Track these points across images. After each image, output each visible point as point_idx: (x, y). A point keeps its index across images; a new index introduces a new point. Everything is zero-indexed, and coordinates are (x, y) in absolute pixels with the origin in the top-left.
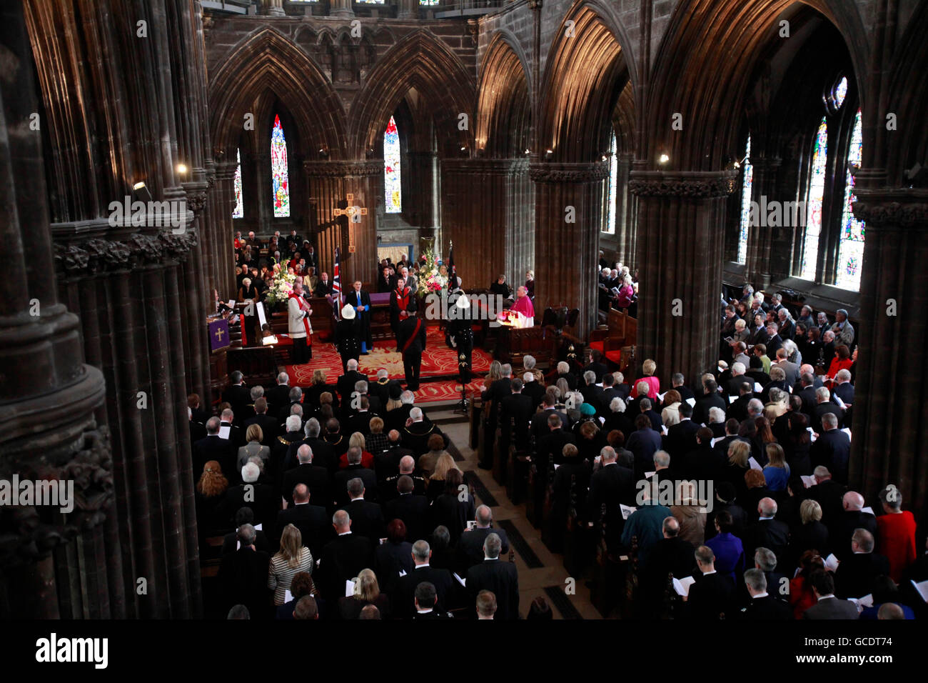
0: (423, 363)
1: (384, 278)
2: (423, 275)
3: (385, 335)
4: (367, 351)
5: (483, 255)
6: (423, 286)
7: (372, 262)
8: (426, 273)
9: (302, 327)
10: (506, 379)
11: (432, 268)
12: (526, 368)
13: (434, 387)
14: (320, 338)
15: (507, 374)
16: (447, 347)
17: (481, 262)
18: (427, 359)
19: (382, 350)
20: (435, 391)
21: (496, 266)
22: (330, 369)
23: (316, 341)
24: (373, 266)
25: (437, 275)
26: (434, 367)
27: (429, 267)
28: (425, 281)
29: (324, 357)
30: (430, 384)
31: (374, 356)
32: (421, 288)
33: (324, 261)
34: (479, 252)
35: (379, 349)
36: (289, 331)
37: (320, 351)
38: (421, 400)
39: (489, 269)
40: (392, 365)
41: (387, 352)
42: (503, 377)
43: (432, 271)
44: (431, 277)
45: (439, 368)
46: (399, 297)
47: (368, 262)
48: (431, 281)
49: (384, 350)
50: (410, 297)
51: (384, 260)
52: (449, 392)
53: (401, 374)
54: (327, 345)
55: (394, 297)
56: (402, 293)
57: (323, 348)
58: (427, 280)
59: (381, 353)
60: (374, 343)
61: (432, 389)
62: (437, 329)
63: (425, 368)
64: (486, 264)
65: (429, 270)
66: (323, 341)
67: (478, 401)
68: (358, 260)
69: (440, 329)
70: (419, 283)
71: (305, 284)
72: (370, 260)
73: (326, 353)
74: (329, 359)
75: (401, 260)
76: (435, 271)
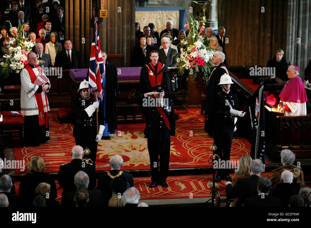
0: (173, 151)
1: (141, 49)
2: (185, 47)
3: (134, 117)
4: (110, 135)
5: (262, 25)
6: (184, 60)
7: (128, 29)
8: (188, 45)
9: (33, 103)
10: (255, 177)
11: (196, 40)
12: (284, 164)
13: (182, 182)
14: (58, 118)
15: (258, 172)
16: (206, 134)
17: (259, 34)
18: (178, 147)
19: (129, 135)
20: (183, 187)
21: (276, 40)
22: (63, 154)
23: (54, 120)
24: (130, 34)
25: (202, 48)
26: (186, 158)
27: (192, 39)
28: (186, 55)
29: (59, 139)
30: (178, 178)
31: (119, 141)
32: (182, 63)
33: (72, 26)
34: (257, 21)
35: (126, 133)
36: (22, 107)
37: (56, 132)
38: (165, 196)
39: (268, 42)
40: (137, 152)
41: (134, 137)
42: (251, 174)
43: (195, 43)
44: (194, 50)
45: (191, 160)
46: (151, 74)
47: (123, 28)
48: (194, 55)
49: (131, 135)
50: (164, 74)
51: (146, 27)
52: (199, 188)
53: (146, 165)
54: (66, 125)
55: (145, 72)
56: (155, 69)
57: (60, 129)
58: (189, 53)
59: (127, 139)
60: (118, 126)
61: (180, 184)
62: (198, 112)
63: (176, 159)
64: (264, 37)
65: (192, 41)
66: (62, 121)
67: (224, 201)
68: (111, 26)
69: (202, 113)
70: (179, 57)
71: (47, 52)
72: (125, 27)
73: (63, 136)
74: (66, 142)
75: (165, 28)
76: (199, 44)
